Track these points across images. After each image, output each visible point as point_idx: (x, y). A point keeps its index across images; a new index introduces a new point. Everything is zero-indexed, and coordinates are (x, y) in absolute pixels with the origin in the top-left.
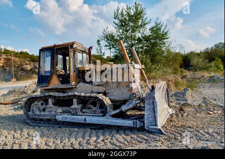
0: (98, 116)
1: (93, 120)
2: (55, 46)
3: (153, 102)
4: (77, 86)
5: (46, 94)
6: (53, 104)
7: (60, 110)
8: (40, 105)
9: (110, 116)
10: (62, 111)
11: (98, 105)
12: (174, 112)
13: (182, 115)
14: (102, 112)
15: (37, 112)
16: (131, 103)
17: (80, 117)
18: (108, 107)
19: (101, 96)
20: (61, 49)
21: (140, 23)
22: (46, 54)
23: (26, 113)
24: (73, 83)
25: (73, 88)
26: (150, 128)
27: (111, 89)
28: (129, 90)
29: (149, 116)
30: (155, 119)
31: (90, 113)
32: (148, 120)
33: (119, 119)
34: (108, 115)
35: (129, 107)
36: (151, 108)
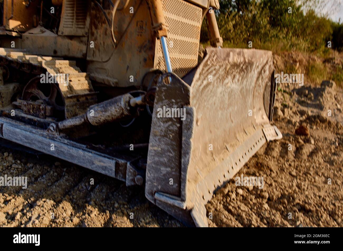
9: (60, 130)
12: (280, 136)
16: (115, 102)
19: (58, 67)
24: (14, 24)
26: (158, 200)
27: (99, 50)
28: (145, 60)
29: (162, 160)
30: (180, 174)
31: (25, 111)
32: (157, 170)
33: (80, 145)
34: (52, 128)
35: (108, 114)
36: (170, 131)
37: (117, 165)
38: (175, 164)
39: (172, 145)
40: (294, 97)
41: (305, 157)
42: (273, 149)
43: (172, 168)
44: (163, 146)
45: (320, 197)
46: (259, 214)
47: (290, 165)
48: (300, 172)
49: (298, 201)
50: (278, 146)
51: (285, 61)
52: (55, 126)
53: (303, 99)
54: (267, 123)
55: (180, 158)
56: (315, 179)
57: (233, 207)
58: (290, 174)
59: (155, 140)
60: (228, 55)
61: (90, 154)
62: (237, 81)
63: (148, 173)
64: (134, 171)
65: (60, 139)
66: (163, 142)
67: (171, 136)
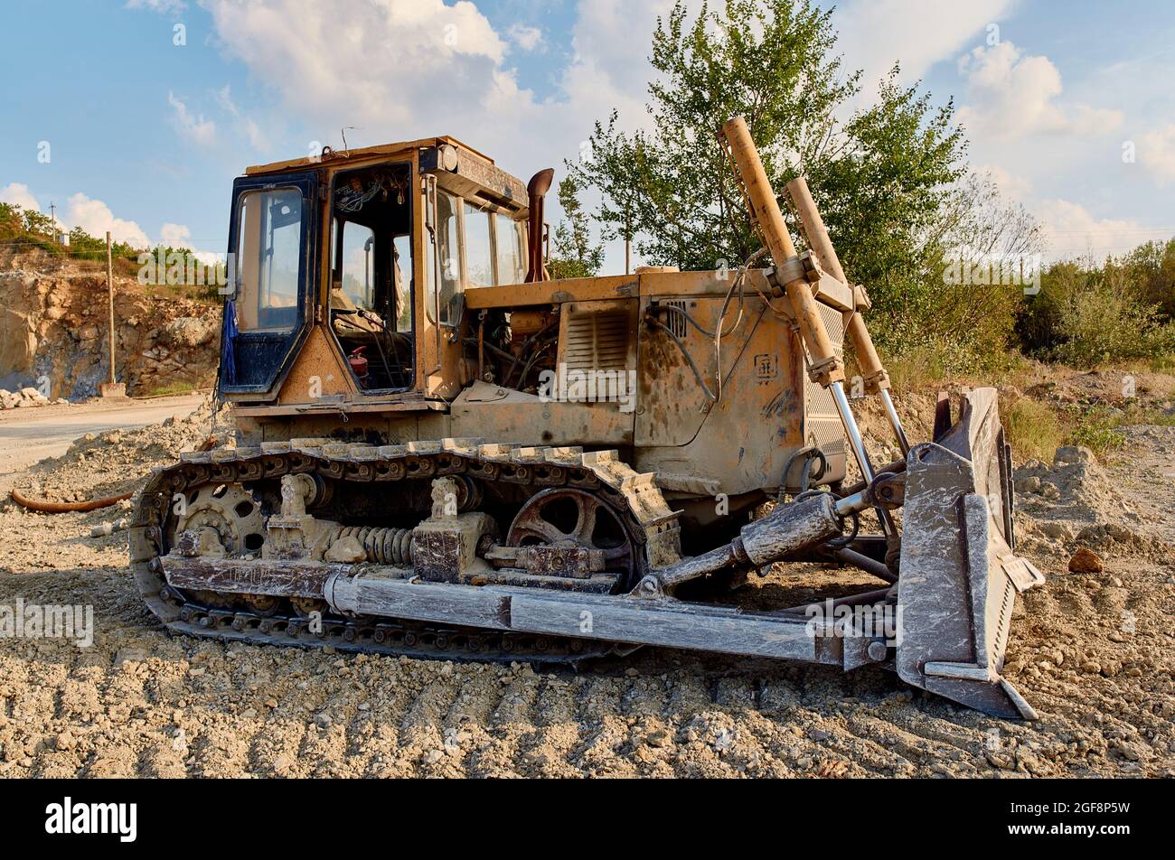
0: (587, 589)
1: (550, 613)
2: (330, 158)
3: (960, 502)
4: (458, 402)
5: (269, 447)
6: (309, 510)
7: (349, 546)
8: (231, 515)
9: (665, 589)
10: (358, 552)
11: (586, 521)
12: (1041, 580)
13: (1098, 600)
14: (609, 566)
15: (214, 557)
16: (808, 510)
17: (472, 591)
18: (651, 534)
19: (603, 465)
20: (365, 177)
21: (798, 91)
22: (276, 209)
23: (146, 560)
24: (434, 384)
25: (431, 412)
26: (931, 676)
27: (665, 422)
28: (782, 432)
29: (930, 598)
30: (971, 617)
31: (534, 569)
32: (922, 621)
33: (722, 609)
34: (649, 586)
35: (792, 535)
36: (942, 544)
38: (958, 602)
39: (949, 567)
41: (1120, 609)
43: (952, 611)
44: (930, 573)
50: (1048, 598)
52: (656, 581)
54: (1007, 551)
55: (968, 587)
59: (913, 565)
61: (753, 623)
65: (669, 605)
66: (929, 567)
67: (945, 551)
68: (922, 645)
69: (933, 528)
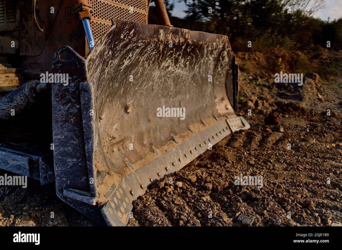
3: (78, 87)
12: (248, 127)
16: (20, 90)
26: (68, 198)
29: (67, 149)
30: (86, 164)
32: (64, 163)
36: (71, 115)
37: (31, 162)
38: (80, 153)
39: (75, 130)
40: (273, 90)
41: (270, 145)
42: (236, 140)
43: (78, 158)
44: (66, 133)
45: (274, 184)
46: (194, 208)
47: (250, 154)
48: (259, 161)
49: (246, 190)
50: (243, 137)
51: (268, 57)
53: (282, 91)
54: (232, 114)
55: (84, 146)
56: (274, 166)
57: (167, 201)
58: (248, 163)
59: (58, 127)
60: (157, 32)
62: (182, 65)
63: (56, 168)
64: (47, 167)
66: (65, 129)
67: (72, 120)
68: (65, 178)
69: (66, 104)
